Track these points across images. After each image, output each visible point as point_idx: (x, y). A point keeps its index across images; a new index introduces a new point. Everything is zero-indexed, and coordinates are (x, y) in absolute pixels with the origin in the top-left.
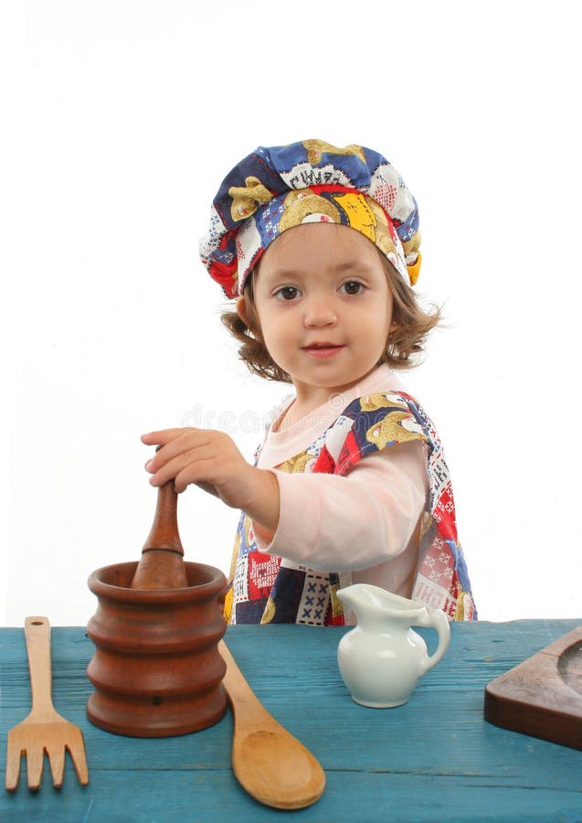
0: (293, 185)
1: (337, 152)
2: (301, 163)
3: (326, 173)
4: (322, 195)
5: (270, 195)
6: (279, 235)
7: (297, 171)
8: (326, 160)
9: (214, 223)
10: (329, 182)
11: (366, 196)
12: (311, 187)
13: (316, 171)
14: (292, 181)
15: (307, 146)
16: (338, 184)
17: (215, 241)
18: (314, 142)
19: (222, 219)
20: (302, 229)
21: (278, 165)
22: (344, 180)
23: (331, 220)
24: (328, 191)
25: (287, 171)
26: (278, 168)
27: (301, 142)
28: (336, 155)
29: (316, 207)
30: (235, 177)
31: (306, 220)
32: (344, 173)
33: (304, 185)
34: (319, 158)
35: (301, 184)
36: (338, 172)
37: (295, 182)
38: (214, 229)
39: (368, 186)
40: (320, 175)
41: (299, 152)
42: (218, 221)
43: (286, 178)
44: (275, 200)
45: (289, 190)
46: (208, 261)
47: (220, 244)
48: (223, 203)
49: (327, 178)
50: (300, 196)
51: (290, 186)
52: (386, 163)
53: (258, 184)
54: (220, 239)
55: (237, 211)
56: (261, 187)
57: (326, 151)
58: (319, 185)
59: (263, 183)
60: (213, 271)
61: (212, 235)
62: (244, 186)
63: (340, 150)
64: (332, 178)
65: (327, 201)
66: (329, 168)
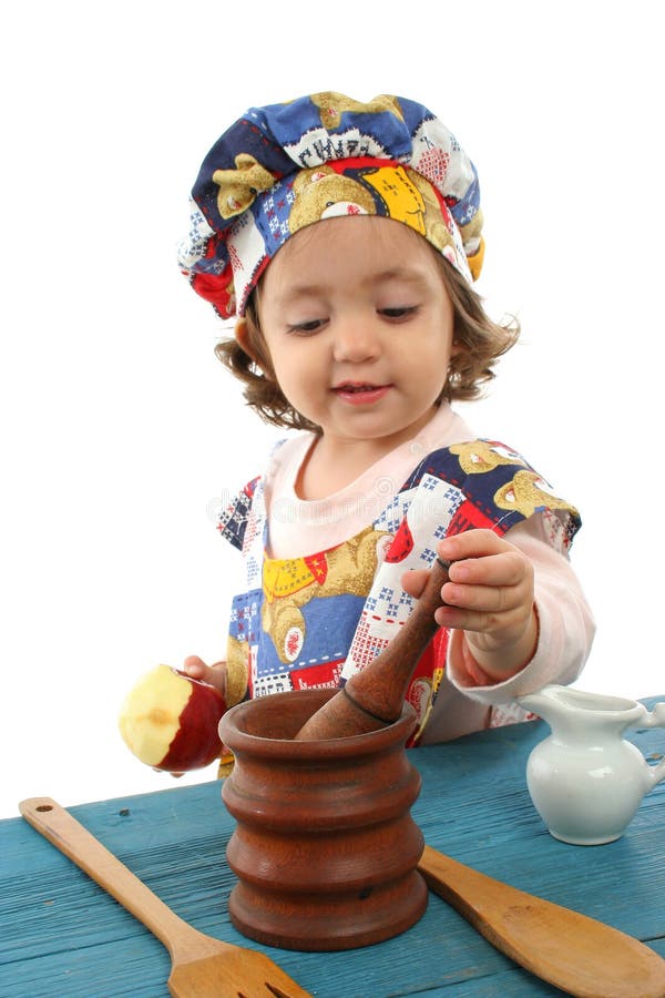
0: (304, 163)
1: (363, 110)
2: (312, 129)
3: (349, 142)
4: (346, 173)
5: (270, 178)
6: (290, 237)
7: (307, 142)
8: (348, 122)
9: (195, 224)
10: (354, 154)
11: (407, 168)
12: (330, 162)
13: (335, 139)
14: (301, 157)
15: (318, 103)
16: (366, 155)
17: (199, 247)
18: (328, 96)
19: (207, 218)
20: (322, 226)
21: (280, 133)
22: (375, 149)
23: (363, 211)
24: (353, 167)
25: (294, 143)
26: (280, 140)
27: (309, 97)
28: (362, 114)
29: (340, 193)
30: (220, 156)
31: (327, 213)
32: (375, 139)
33: (320, 161)
34: (337, 120)
35: (314, 160)
36: (366, 138)
37: (306, 157)
38: (196, 232)
39: (410, 153)
40: (340, 144)
41: (307, 112)
42: (201, 220)
43: (293, 152)
44: (279, 185)
45: (297, 170)
46: (190, 272)
47: (206, 251)
48: (205, 193)
49: (352, 149)
50: (314, 177)
51: (300, 163)
52: (430, 117)
53: (253, 164)
54: (206, 244)
55: (226, 203)
56: (258, 168)
57: (348, 109)
58: (341, 159)
59: (261, 162)
60: (198, 285)
61: (194, 241)
62: (233, 167)
63: (366, 106)
64: (358, 149)
65: (353, 182)
66: (353, 134)
